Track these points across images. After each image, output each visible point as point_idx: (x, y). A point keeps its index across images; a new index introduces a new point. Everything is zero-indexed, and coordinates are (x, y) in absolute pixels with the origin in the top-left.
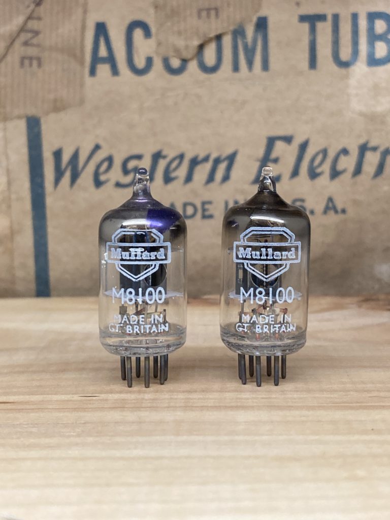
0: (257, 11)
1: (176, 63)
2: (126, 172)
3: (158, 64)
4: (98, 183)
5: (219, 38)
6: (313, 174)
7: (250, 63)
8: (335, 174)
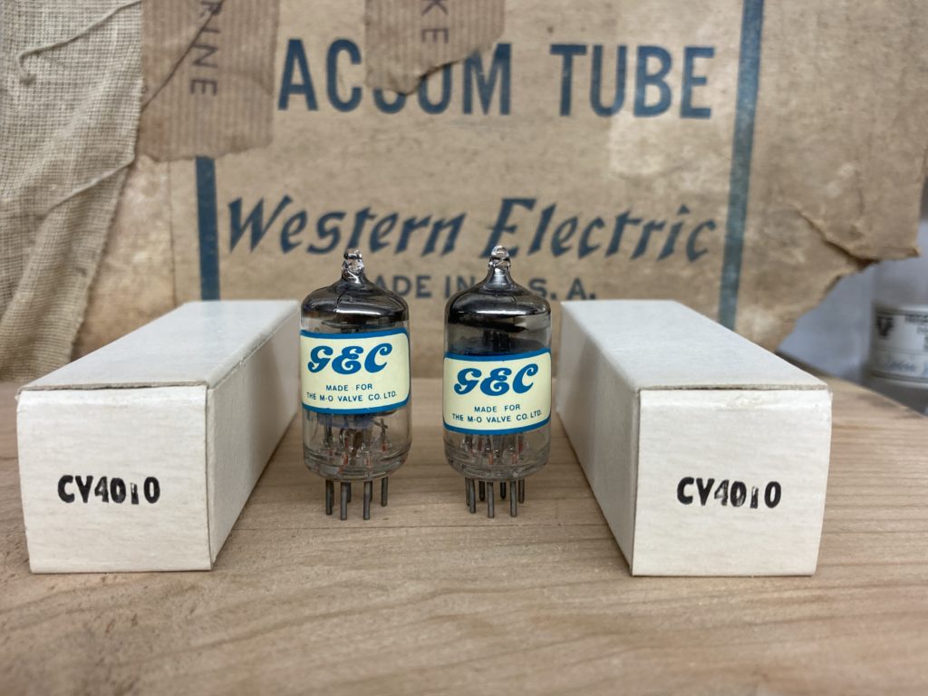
0: (498, 36)
1: (390, 97)
2: (322, 232)
3: (367, 97)
4: (286, 246)
5: (447, 68)
6: (558, 250)
7: (486, 104)
8: (585, 250)
